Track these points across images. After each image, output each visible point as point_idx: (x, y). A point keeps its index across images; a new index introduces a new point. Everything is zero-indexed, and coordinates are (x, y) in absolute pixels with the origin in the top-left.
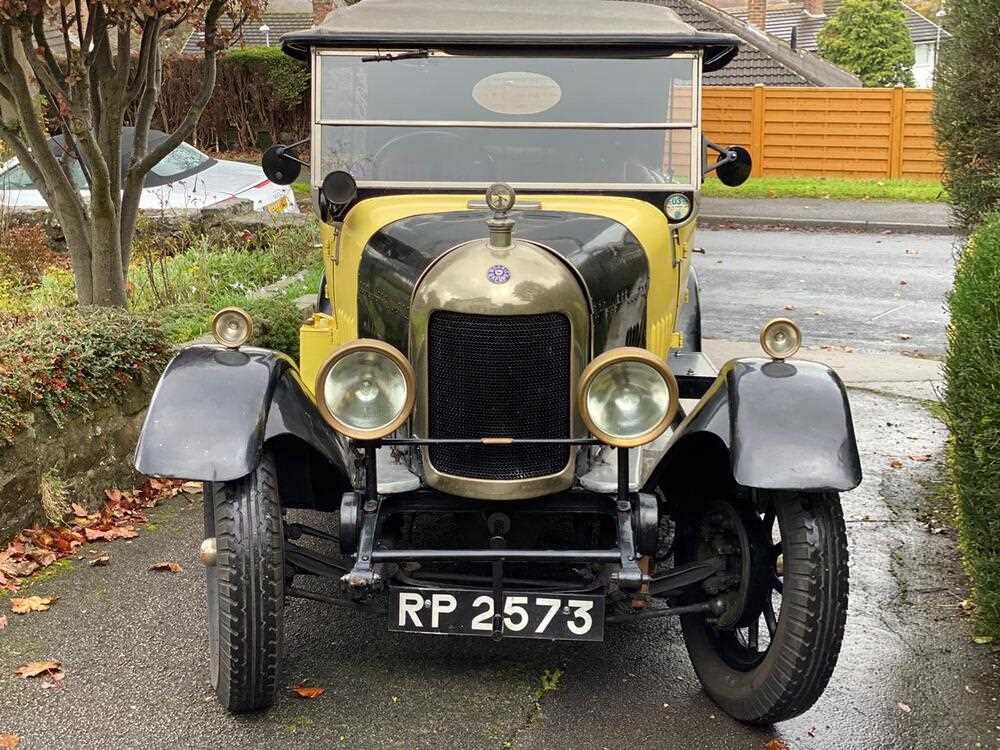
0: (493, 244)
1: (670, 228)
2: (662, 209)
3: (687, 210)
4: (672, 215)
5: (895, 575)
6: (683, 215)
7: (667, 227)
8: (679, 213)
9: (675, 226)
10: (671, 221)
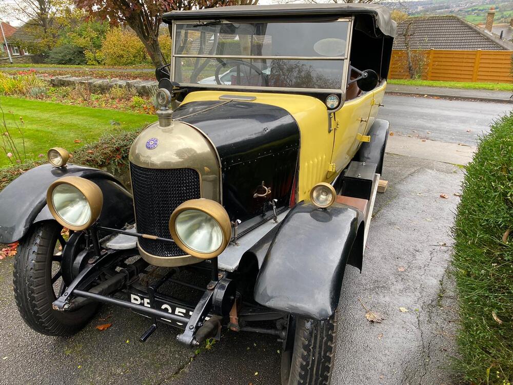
0: (161, 125)
1: (328, 112)
2: (325, 102)
3: (337, 103)
4: (329, 106)
5: (441, 284)
6: (335, 106)
7: (326, 112)
8: (333, 105)
9: (331, 111)
10: (329, 109)
